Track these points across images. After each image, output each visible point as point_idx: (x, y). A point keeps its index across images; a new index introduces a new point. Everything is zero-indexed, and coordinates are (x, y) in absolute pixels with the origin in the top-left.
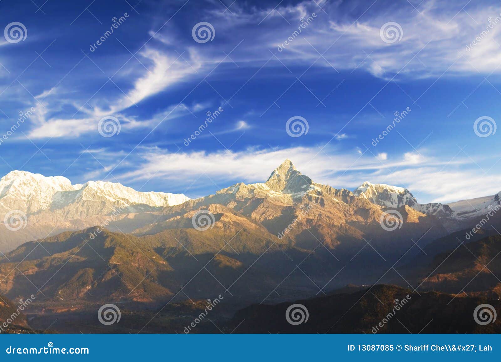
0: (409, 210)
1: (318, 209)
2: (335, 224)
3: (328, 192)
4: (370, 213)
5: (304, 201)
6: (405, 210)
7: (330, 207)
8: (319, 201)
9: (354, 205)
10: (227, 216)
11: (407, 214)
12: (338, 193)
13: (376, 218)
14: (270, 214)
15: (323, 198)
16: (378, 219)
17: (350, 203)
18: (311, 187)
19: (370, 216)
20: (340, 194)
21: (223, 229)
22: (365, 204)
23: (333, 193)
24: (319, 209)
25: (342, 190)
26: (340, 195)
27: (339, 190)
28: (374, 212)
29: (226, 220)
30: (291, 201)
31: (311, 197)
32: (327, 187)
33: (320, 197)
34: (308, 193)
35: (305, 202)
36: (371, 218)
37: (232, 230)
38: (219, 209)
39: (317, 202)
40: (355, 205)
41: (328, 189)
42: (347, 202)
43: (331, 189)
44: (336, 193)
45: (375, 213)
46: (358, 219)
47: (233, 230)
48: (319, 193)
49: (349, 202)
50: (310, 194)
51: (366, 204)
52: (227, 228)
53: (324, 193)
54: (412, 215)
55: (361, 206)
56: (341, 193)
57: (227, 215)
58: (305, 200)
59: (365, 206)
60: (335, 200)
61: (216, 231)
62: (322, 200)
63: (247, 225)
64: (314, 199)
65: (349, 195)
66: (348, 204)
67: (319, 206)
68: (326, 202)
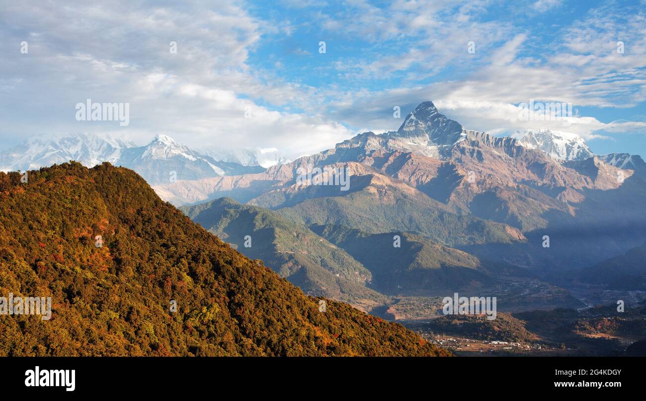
0: (599, 164)
1: (474, 165)
2: (509, 185)
3: (485, 142)
4: (547, 170)
5: (454, 154)
6: (594, 164)
7: (491, 162)
8: (475, 155)
9: (522, 159)
10: (378, 179)
11: (598, 169)
12: (499, 142)
13: (555, 176)
14: (423, 173)
15: (480, 149)
16: (557, 177)
17: (517, 156)
18: (462, 136)
19: (546, 173)
20: (501, 143)
21: (377, 197)
22: (537, 157)
23: (492, 143)
24: (476, 165)
25: (504, 139)
26: (501, 145)
27: (501, 140)
28: (552, 167)
29: (378, 183)
30: (437, 154)
31: (464, 149)
32: (484, 135)
33: (476, 148)
34: (459, 143)
35: (456, 156)
36: (549, 176)
37: (390, 197)
38: (361, 168)
39: (472, 156)
40: (524, 159)
41: (485, 138)
42: (511, 155)
43: (489, 137)
44: (496, 144)
45: (553, 169)
46: (529, 178)
47: (392, 197)
48: (473, 144)
49: (515, 155)
50: (461, 146)
51: (539, 156)
52: (383, 195)
53: (481, 143)
54: (603, 170)
55: (532, 160)
56: (503, 143)
57: (378, 177)
58: (456, 153)
59: (538, 160)
60: (495, 152)
61: (369, 199)
62: (479, 152)
63: (405, 190)
64: (468, 152)
65: (514, 145)
66: (513, 157)
67: (476, 161)
68: (484, 155)
